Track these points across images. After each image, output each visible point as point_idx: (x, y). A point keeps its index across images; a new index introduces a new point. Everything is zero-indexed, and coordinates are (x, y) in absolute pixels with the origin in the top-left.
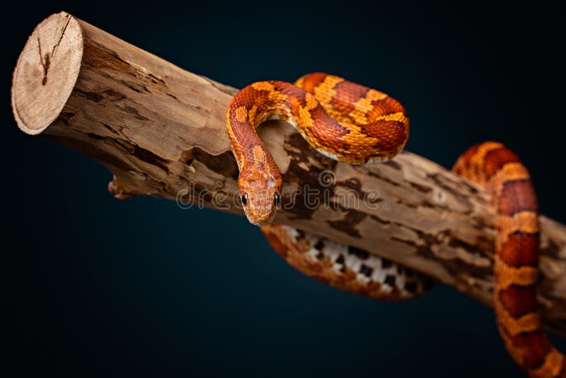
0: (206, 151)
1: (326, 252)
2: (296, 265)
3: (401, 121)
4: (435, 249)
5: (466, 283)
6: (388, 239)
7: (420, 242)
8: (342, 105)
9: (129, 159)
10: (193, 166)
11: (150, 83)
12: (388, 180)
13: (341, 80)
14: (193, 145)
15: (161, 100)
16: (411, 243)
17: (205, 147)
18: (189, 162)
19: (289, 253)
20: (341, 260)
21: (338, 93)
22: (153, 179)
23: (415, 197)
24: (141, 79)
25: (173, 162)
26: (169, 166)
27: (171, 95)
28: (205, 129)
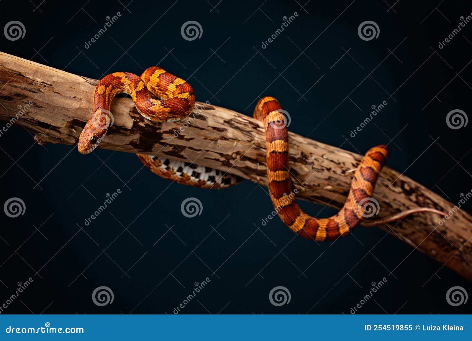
0: (81, 120)
1: (171, 166)
2: (156, 173)
3: (186, 98)
4: (232, 162)
5: (256, 179)
6: (203, 158)
7: (223, 159)
8: (162, 87)
9: (36, 128)
10: (74, 129)
11: (42, 87)
12: (197, 127)
13: (164, 72)
14: (73, 118)
15: (50, 96)
16: (218, 160)
17: (80, 119)
18: (72, 127)
19: (151, 167)
20: (180, 170)
21: (160, 80)
22: (53, 137)
23: (216, 135)
24: (37, 85)
25: (62, 127)
26: (60, 130)
27: (56, 92)
28: (79, 109)
